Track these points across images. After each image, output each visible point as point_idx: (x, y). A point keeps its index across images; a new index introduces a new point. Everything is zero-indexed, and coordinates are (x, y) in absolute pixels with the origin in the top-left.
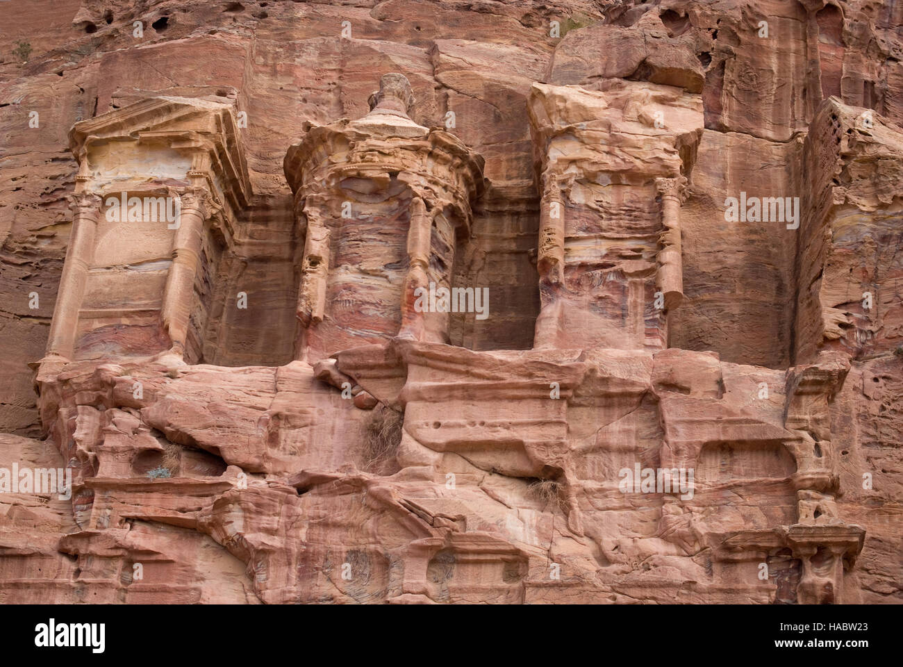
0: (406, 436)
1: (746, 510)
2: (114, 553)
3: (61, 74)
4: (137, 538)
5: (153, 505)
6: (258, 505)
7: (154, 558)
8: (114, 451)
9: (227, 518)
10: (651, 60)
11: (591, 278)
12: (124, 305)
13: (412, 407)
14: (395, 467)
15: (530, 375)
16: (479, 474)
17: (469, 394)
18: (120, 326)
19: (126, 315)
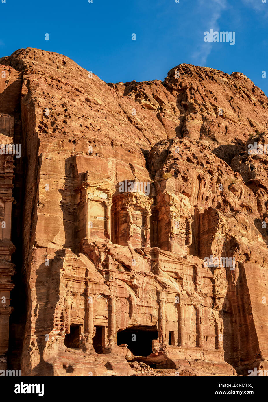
0: (159, 268)
1: (207, 289)
2: (116, 285)
3: (59, 153)
4: (118, 281)
5: (120, 276)
6: (139, 279)
7: (121, 287)
8: (112, 264)
9: (133, 281)
10: (185, 191)
11: (177, 237)
12: (98, 227)
13: (160, 262)
14: (158, 274)
15: (179, 260)
16: (169, 277)
17: (169, 262)
18: (98, 231)
19: (99, 229)
